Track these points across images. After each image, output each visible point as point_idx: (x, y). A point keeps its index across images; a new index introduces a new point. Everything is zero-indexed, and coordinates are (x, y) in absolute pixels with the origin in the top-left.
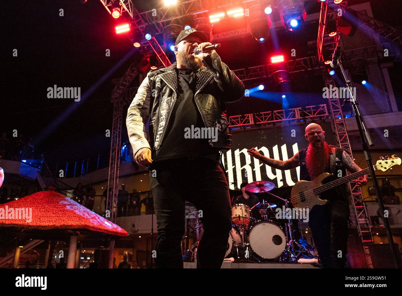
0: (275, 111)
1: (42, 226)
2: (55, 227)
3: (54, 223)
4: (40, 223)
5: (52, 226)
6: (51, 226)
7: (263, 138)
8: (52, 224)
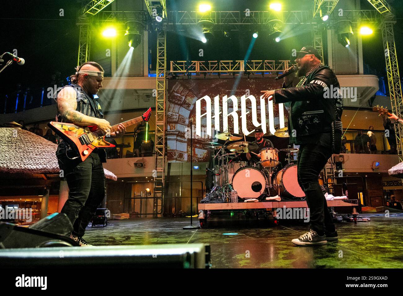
0: (266, 61)
1: (29, 169)
2: (46, 170)
3: (45, 166)
4: (26, 166)
5: (42, 169)
6: (40, 169)
7: (251, 87)
8: (41, 167)
